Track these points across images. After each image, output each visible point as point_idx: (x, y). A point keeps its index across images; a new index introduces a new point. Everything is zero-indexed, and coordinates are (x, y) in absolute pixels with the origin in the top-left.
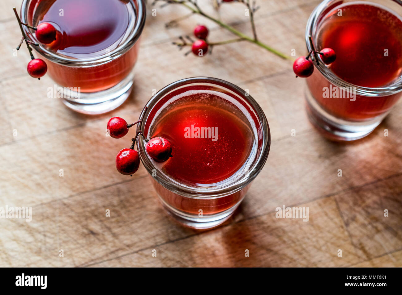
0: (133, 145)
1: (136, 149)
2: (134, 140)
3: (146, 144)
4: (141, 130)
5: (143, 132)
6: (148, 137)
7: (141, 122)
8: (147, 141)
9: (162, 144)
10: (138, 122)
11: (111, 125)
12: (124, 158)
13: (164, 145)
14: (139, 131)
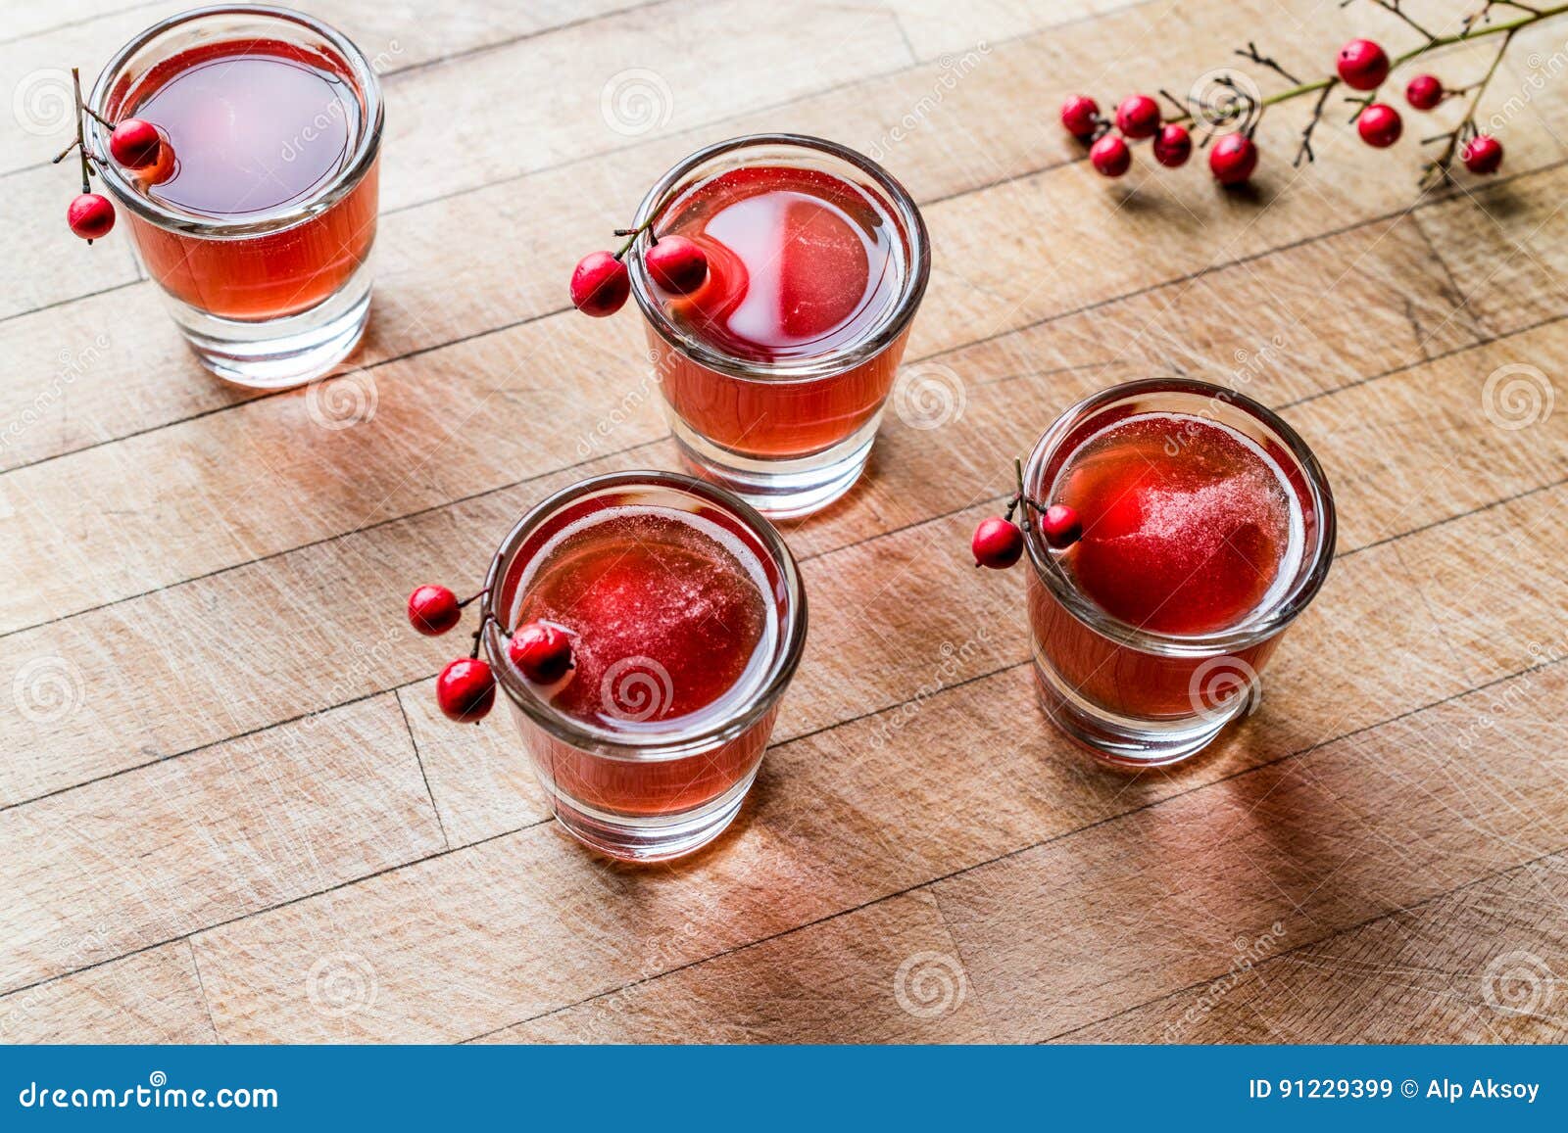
0: (477, 648)
1: (482, 656)
2: (477, 636)
3: (505, 644)
4: (493, 610)
5: (498, 616)
6: (512, 627)
7: (491, 591)
8: (509, 636)
9: (547, 638)
10: (482, 594)
11: (417, 604)
12: (457, 681)
13: (551, 641)
14: (486, 612)
